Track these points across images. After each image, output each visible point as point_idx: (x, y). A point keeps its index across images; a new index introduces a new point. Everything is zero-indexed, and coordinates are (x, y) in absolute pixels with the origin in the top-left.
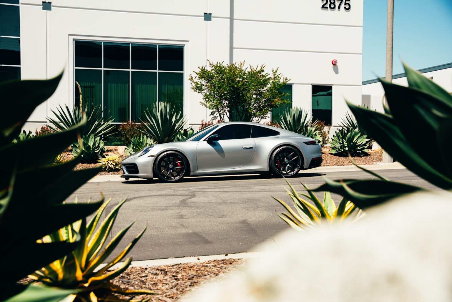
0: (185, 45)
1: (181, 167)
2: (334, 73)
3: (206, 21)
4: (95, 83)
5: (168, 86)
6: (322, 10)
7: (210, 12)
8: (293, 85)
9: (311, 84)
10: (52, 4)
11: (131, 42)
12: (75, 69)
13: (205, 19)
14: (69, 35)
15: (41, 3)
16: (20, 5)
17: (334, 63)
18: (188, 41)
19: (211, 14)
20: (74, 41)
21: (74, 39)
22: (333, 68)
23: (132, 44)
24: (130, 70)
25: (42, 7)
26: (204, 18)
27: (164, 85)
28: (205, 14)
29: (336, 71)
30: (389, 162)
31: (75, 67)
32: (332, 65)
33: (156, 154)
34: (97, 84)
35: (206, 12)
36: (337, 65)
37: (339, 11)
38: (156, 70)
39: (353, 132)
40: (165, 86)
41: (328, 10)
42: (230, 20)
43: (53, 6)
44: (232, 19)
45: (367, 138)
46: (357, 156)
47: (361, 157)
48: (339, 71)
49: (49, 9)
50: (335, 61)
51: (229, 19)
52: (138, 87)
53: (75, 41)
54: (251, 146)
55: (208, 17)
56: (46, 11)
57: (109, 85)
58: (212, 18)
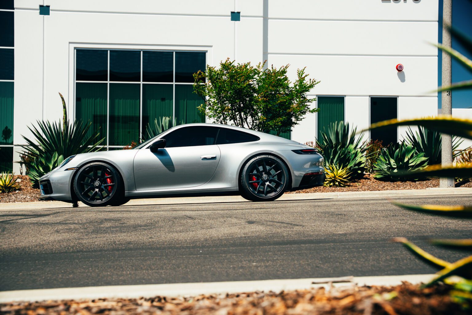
0: (207, 51)
1: (112, 184)
2: (400, 81)
3: (234, 21)
4: (100, 99)
5: (188, 101)
6: (382, 2)
7: (239, 11)
8: (345, 98)
9: (370, 96)
10: (51, 8)
11: (142, 50)
12: (77, 83)
13: (232, 19)
14: (70, 43)
15: (38, 7)
16: (15, 11)
17: (399, 69)
18: (211, 46)
19: (239, 13)
20: (75, 50)
21: (75, 48)
22: (398, 74)
23: (143, 51)
24: (141, 83)
25: (39, 11)
26: (231, 17)
27: (182, 101)
28: (232, 13)
29: (402, 79)
30: (448, 187)
31: (77, 80)
32: (397, 71)
33: (75, 166)
34: (102, 100)
35: (233, 11)
36: (403, 70)
37: (406, 2)
38: (172, 82)
39: (403, 148)
40: (184, 100)
41: (390, 2)
42: (264, 20)
43: (52, 10)
44: (266, 18)
45: (425, 156)
46: (409, 181)
47: (415, 181)
48: (406, 79)
49: (48, 13)
50: (400, 66)
51: (262, 18)
52: (151, 103)
53: (77, 50)
54: (214, 156)
55: (235, 16)
56: (43, 15)
57: (117, 101)
58: (241, 18)
